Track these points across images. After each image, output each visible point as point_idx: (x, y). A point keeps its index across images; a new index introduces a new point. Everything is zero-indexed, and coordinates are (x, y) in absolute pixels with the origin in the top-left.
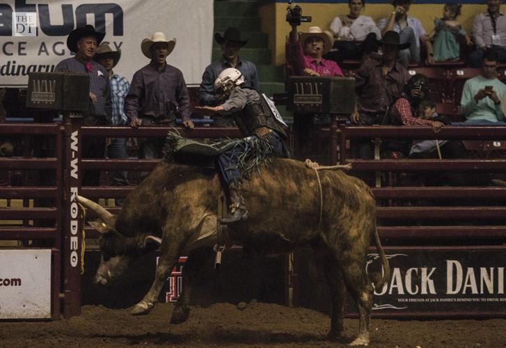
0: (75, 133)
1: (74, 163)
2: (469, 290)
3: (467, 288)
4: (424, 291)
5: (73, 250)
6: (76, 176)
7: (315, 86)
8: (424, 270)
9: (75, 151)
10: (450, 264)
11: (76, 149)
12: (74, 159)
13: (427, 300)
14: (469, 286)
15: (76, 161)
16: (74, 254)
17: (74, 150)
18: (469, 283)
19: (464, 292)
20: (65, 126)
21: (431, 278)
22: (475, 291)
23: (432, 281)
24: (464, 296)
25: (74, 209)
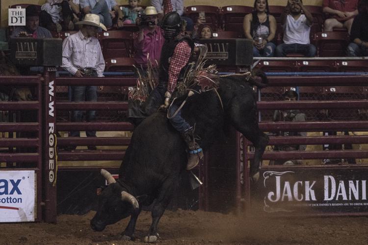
0: (52, 83)
1: (51, 105)
2: (341, 197)
3: (339, 196)
4: (307, 199)
5: (51, 170)
6: (53, 115)
7: (222, 45)
8: (307, 183)
9: (52, 96)
10: (326, 178)
11: (52, 94)
12: (51, 102)
13: (310, 205)
14: (340, 194)
15: (52, 103)
16: (51, 172)
17: (50, 95)
18: (341, 192)
19: (337, 199)
20: (44, 77)
21: (312, 189)
22: (345, 198)
23: (313, 191)
24: (337, 202)
25: (51, 139)
